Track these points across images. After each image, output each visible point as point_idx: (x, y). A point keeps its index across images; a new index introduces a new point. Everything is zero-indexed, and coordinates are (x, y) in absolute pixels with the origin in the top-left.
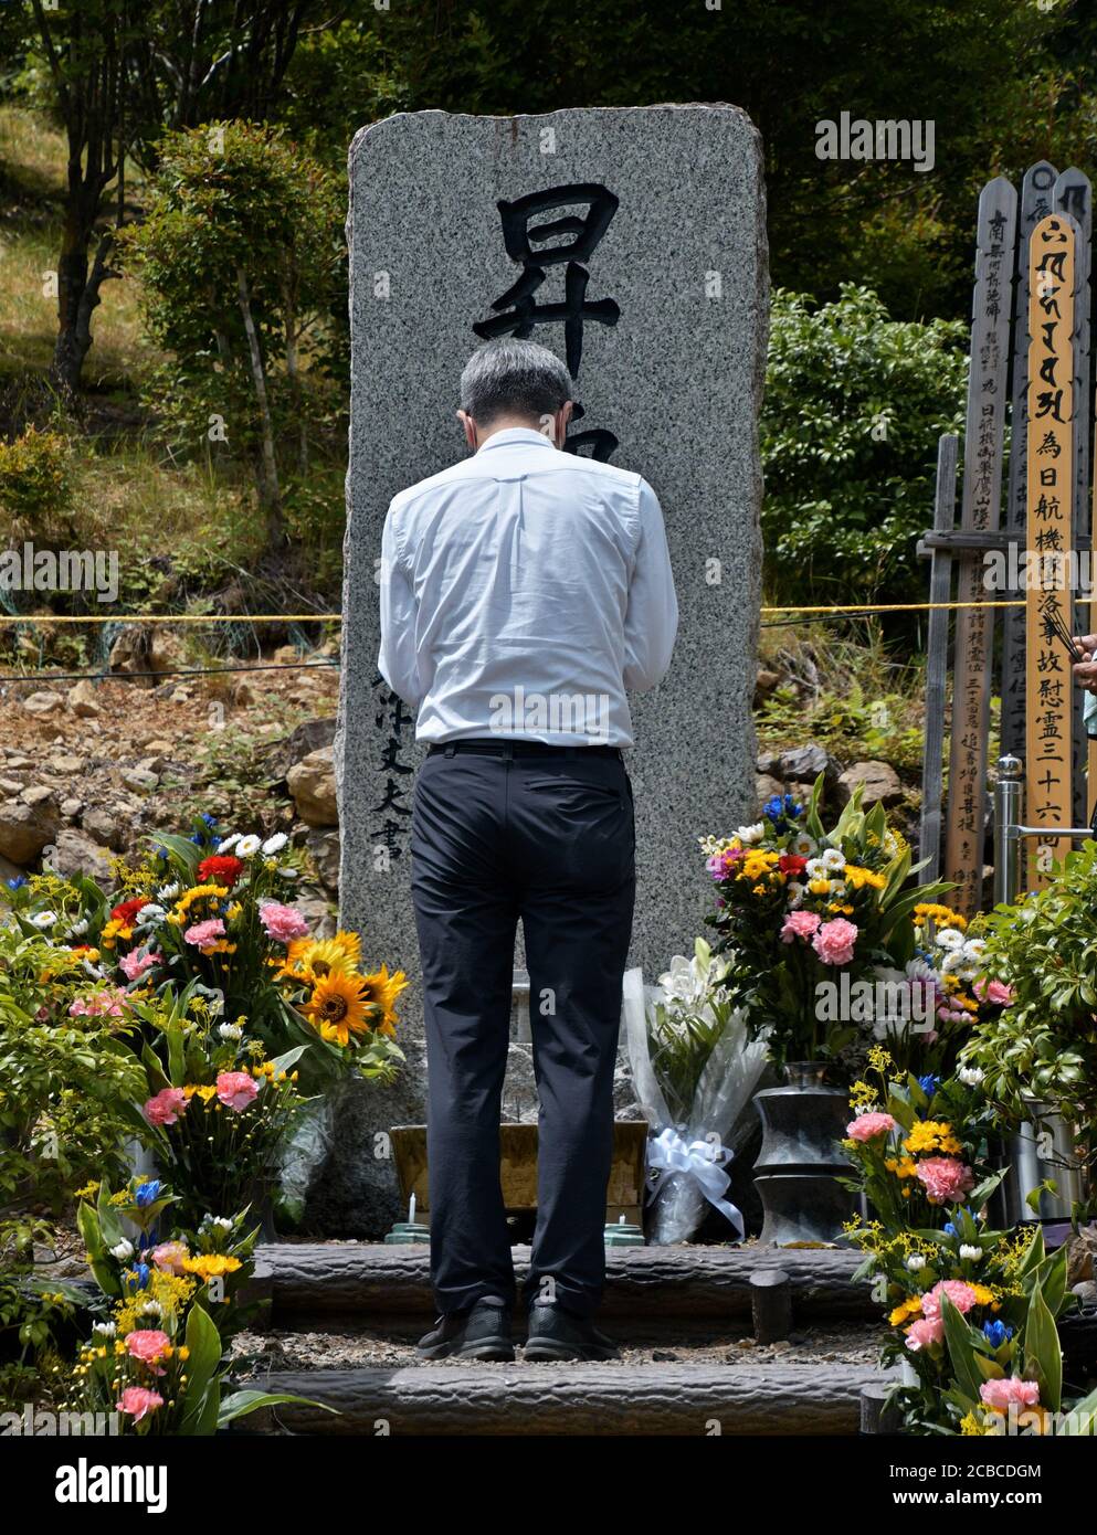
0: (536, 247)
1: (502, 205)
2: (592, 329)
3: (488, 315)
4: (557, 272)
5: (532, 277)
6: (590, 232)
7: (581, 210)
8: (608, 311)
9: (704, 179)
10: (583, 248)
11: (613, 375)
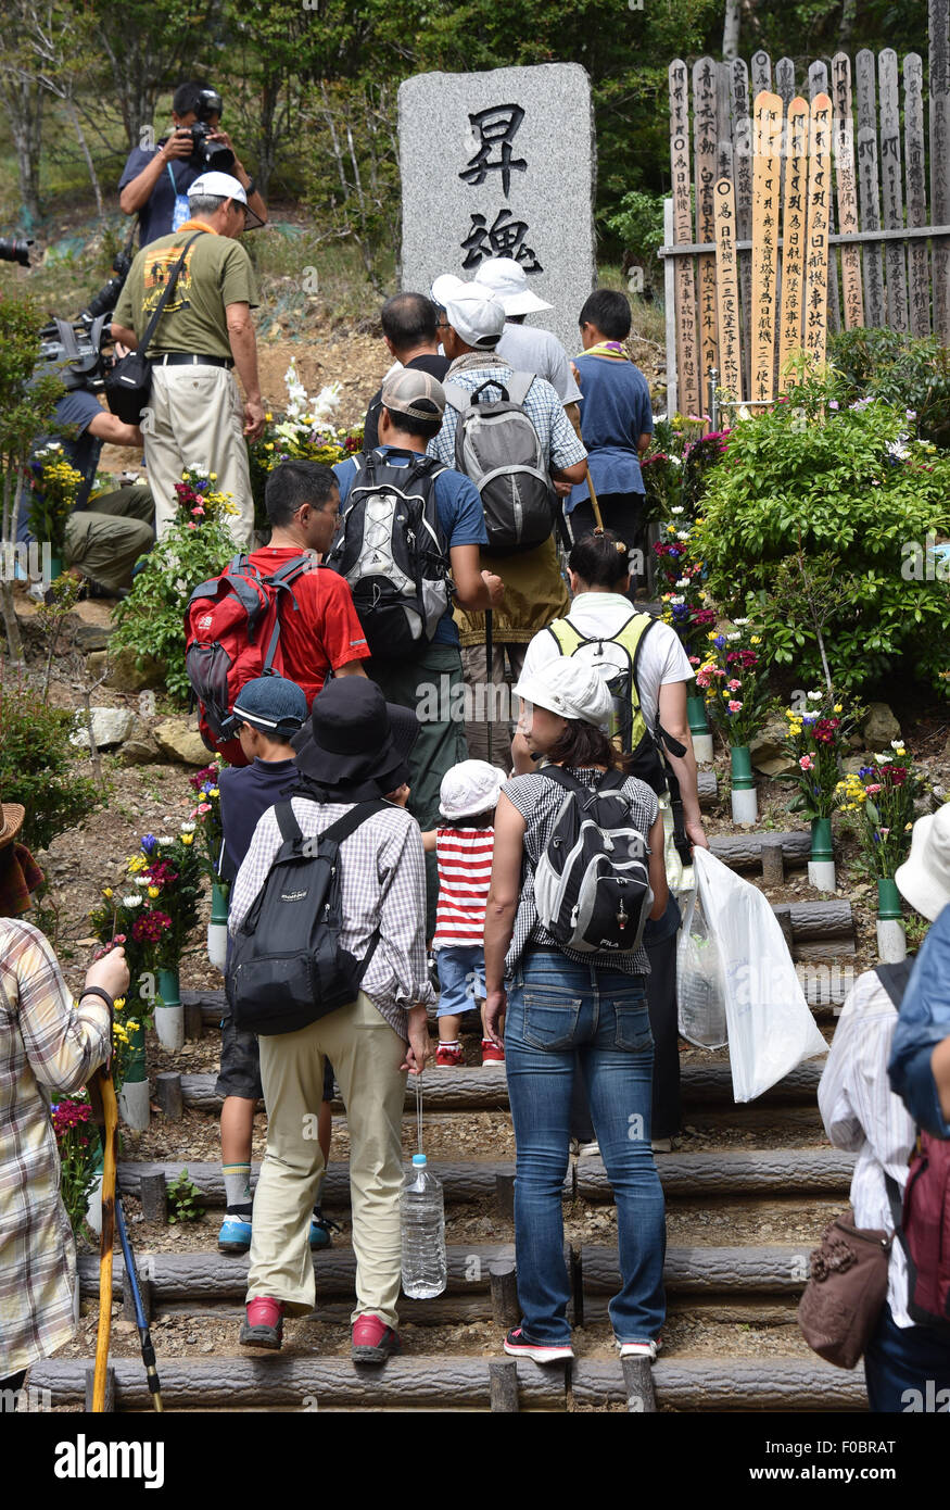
0: (487, 135)
1: (471, 116)
2: (514, 173)
3: (466, 168)
4: (497, 147)
5: (486, 148)
6: (512, 127)
7: (507, 116)
8: (521, 164)
9: (564, 99)
10: (508, 135)
11: (525, 195)
